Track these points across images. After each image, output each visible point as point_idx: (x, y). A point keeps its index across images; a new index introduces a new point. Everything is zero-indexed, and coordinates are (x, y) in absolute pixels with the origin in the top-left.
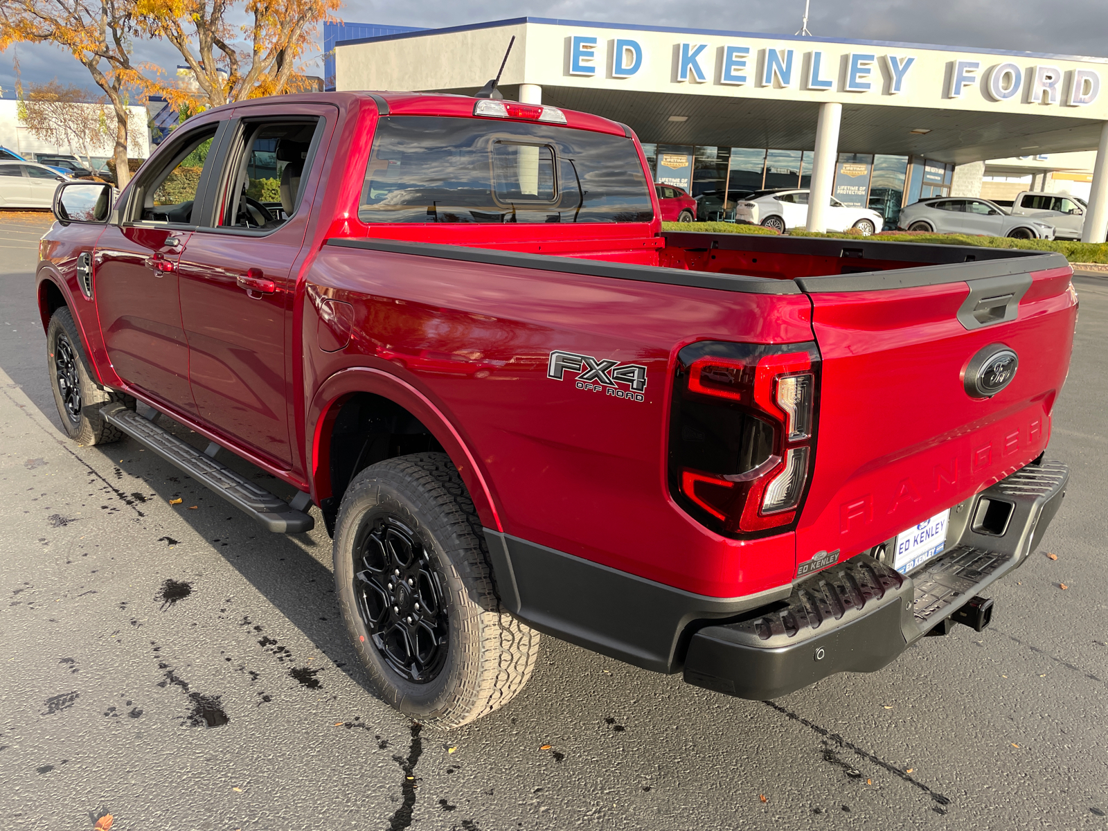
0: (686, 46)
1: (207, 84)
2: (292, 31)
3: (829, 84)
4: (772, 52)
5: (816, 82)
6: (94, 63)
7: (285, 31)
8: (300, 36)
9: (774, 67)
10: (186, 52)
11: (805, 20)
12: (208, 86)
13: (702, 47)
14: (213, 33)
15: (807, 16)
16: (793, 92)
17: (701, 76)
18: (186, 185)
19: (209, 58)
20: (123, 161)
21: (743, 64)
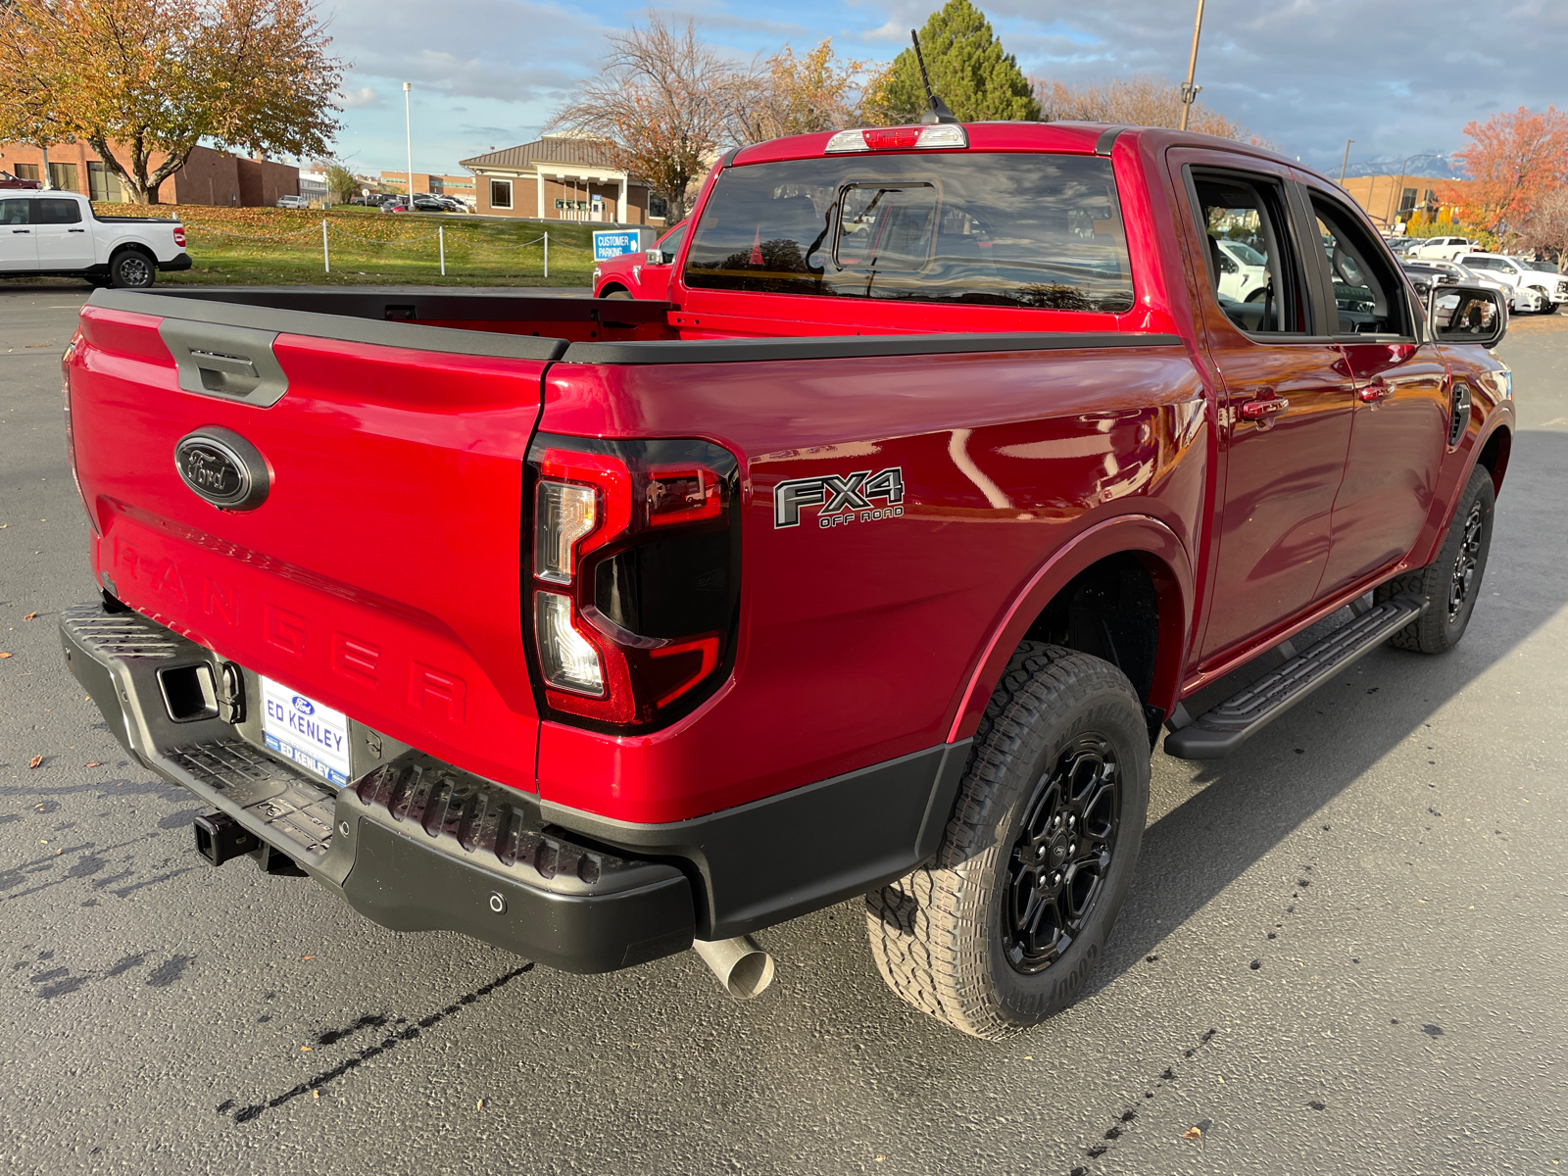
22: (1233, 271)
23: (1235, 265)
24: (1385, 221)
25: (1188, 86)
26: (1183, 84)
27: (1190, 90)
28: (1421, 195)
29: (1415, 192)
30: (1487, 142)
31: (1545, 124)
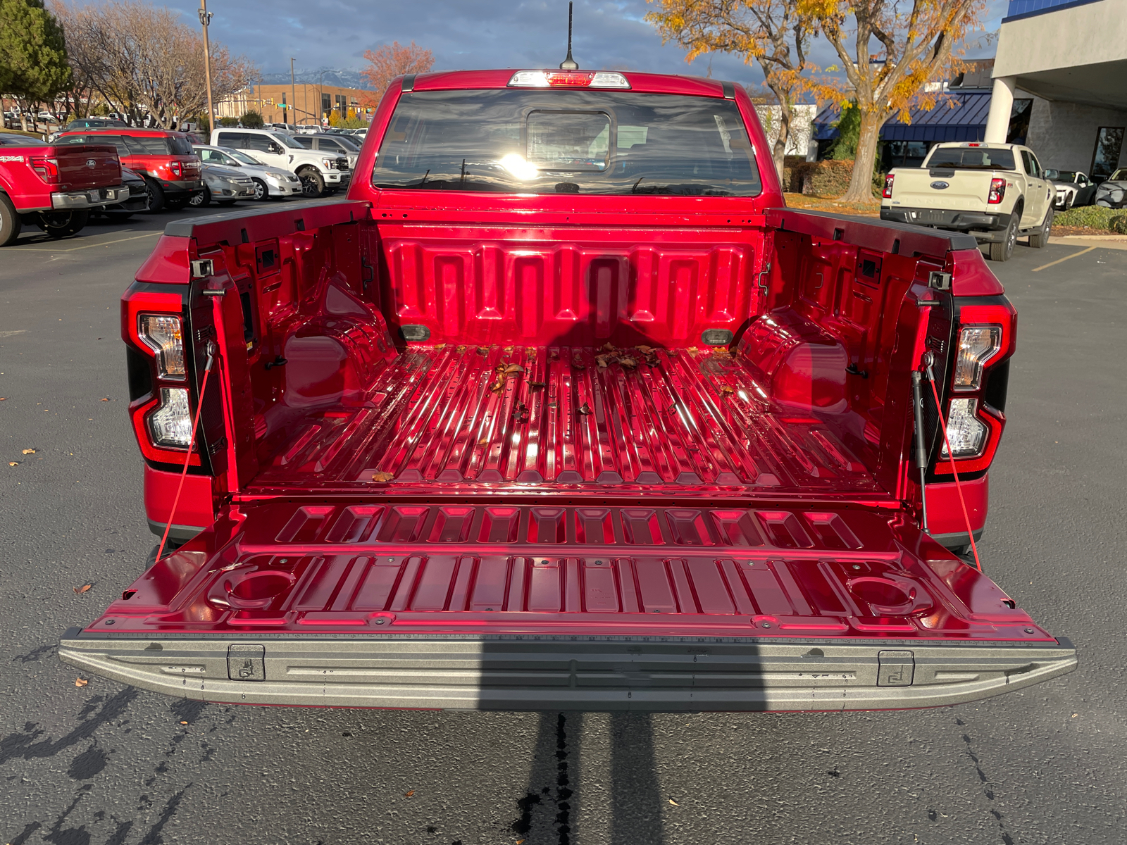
1: (856, 77)
2: (956, 13)
6: (769, 66)
7: (945, 14)
8: (965, 16)
10: (840, 48)
12: (857, 80)
14: (871, 25)
18: (832, 178)
19: (863, 51)
20: (780, 158)
22: (282, 153)
23: (282, 148)
24: (314, 116)
25: (204, 12)
26: (199, 10)
27: (205, 15)
28: (333, 99)
29: (329, 96)
30: (379, 64)
31: (411, 55)
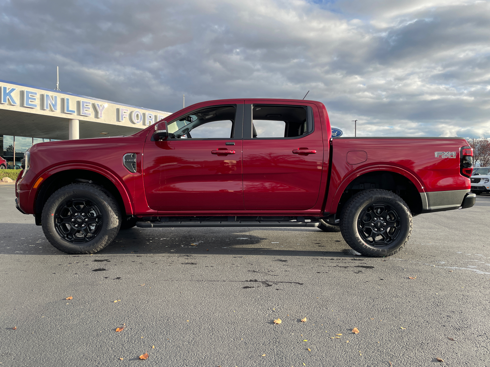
0: (5, 88)
3: (74, 112)
4: (47, 96)
5: (68, 110)
9: (49, 102)
11: (57, 85)
13: (13, 90)
15: (58, 83)
16: (57, 113)
17: (14, 102)
21: (35, 99)
